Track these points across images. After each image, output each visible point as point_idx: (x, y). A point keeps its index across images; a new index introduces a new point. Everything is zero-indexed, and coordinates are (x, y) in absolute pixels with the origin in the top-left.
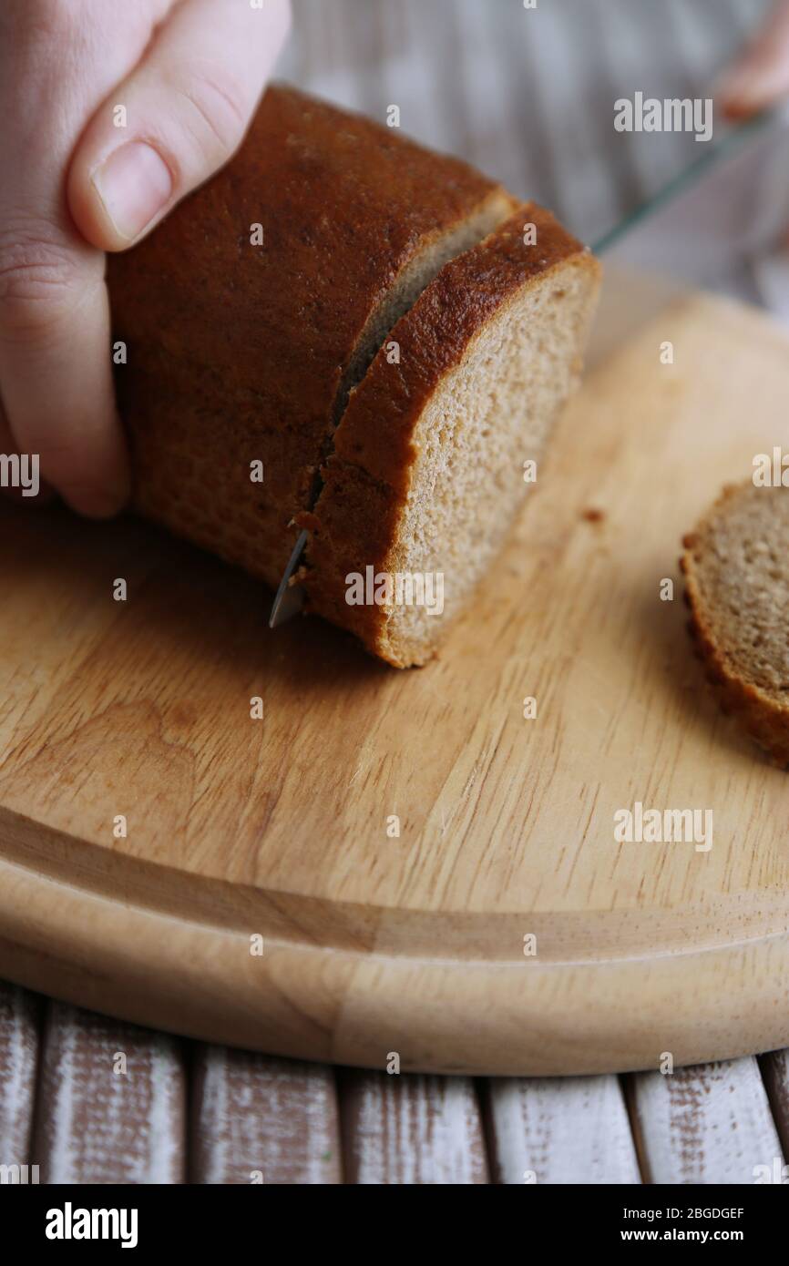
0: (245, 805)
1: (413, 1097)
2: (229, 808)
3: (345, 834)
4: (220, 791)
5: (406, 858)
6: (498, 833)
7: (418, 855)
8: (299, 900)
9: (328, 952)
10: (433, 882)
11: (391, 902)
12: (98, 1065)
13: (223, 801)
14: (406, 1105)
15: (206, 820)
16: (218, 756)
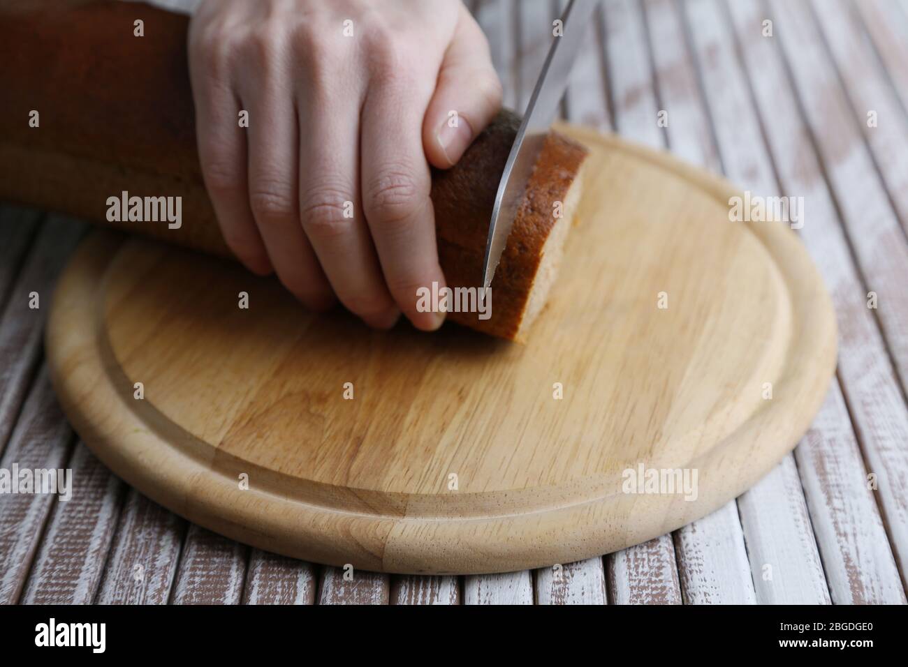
0: (347, 443)
1: (425, 587)
2: (338, 446)
3: (395, 456)
4: (335, 438)
5: (424, 467)
6: (473, 450)
7: (430, 465)
8: (369, 492)
9: (383, 517)
10: (436, 479)
11: (413, 492)
12: (271, 579)
13: (335, 443)
14: (421, 592)
15: (326, 454)
16: (337, 419)
